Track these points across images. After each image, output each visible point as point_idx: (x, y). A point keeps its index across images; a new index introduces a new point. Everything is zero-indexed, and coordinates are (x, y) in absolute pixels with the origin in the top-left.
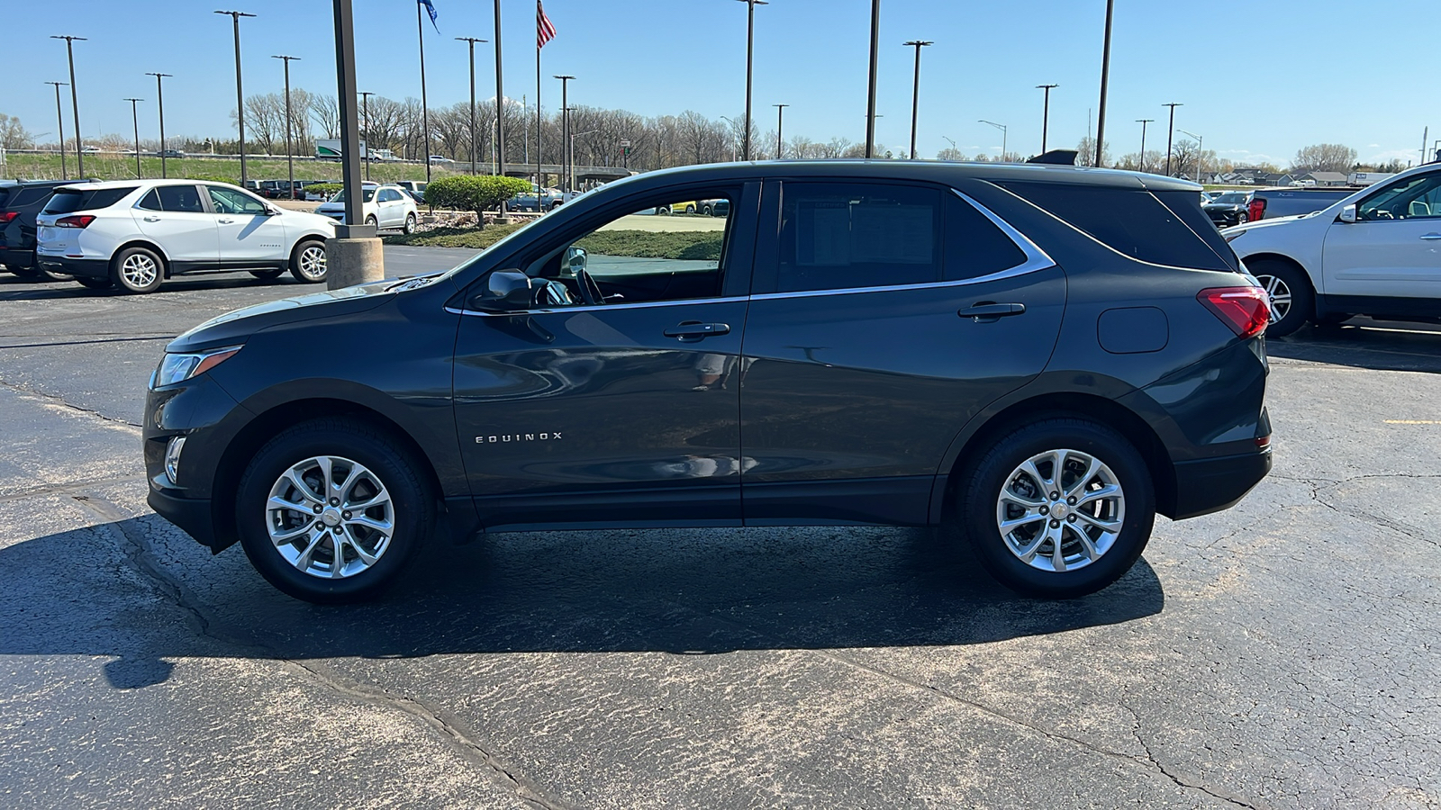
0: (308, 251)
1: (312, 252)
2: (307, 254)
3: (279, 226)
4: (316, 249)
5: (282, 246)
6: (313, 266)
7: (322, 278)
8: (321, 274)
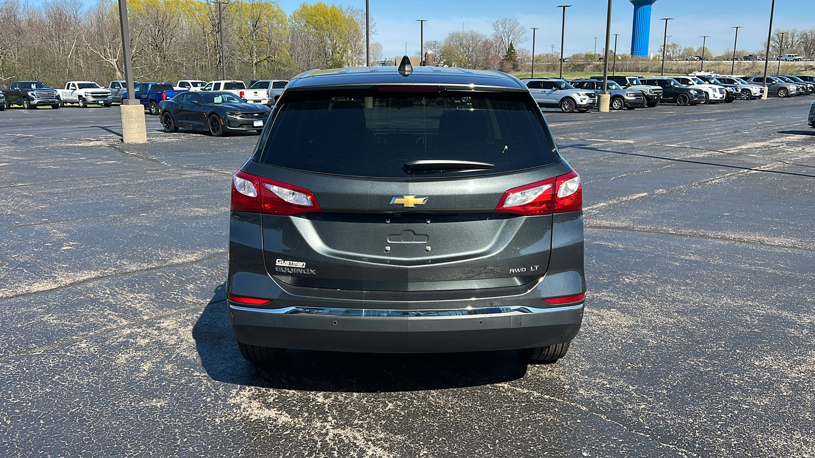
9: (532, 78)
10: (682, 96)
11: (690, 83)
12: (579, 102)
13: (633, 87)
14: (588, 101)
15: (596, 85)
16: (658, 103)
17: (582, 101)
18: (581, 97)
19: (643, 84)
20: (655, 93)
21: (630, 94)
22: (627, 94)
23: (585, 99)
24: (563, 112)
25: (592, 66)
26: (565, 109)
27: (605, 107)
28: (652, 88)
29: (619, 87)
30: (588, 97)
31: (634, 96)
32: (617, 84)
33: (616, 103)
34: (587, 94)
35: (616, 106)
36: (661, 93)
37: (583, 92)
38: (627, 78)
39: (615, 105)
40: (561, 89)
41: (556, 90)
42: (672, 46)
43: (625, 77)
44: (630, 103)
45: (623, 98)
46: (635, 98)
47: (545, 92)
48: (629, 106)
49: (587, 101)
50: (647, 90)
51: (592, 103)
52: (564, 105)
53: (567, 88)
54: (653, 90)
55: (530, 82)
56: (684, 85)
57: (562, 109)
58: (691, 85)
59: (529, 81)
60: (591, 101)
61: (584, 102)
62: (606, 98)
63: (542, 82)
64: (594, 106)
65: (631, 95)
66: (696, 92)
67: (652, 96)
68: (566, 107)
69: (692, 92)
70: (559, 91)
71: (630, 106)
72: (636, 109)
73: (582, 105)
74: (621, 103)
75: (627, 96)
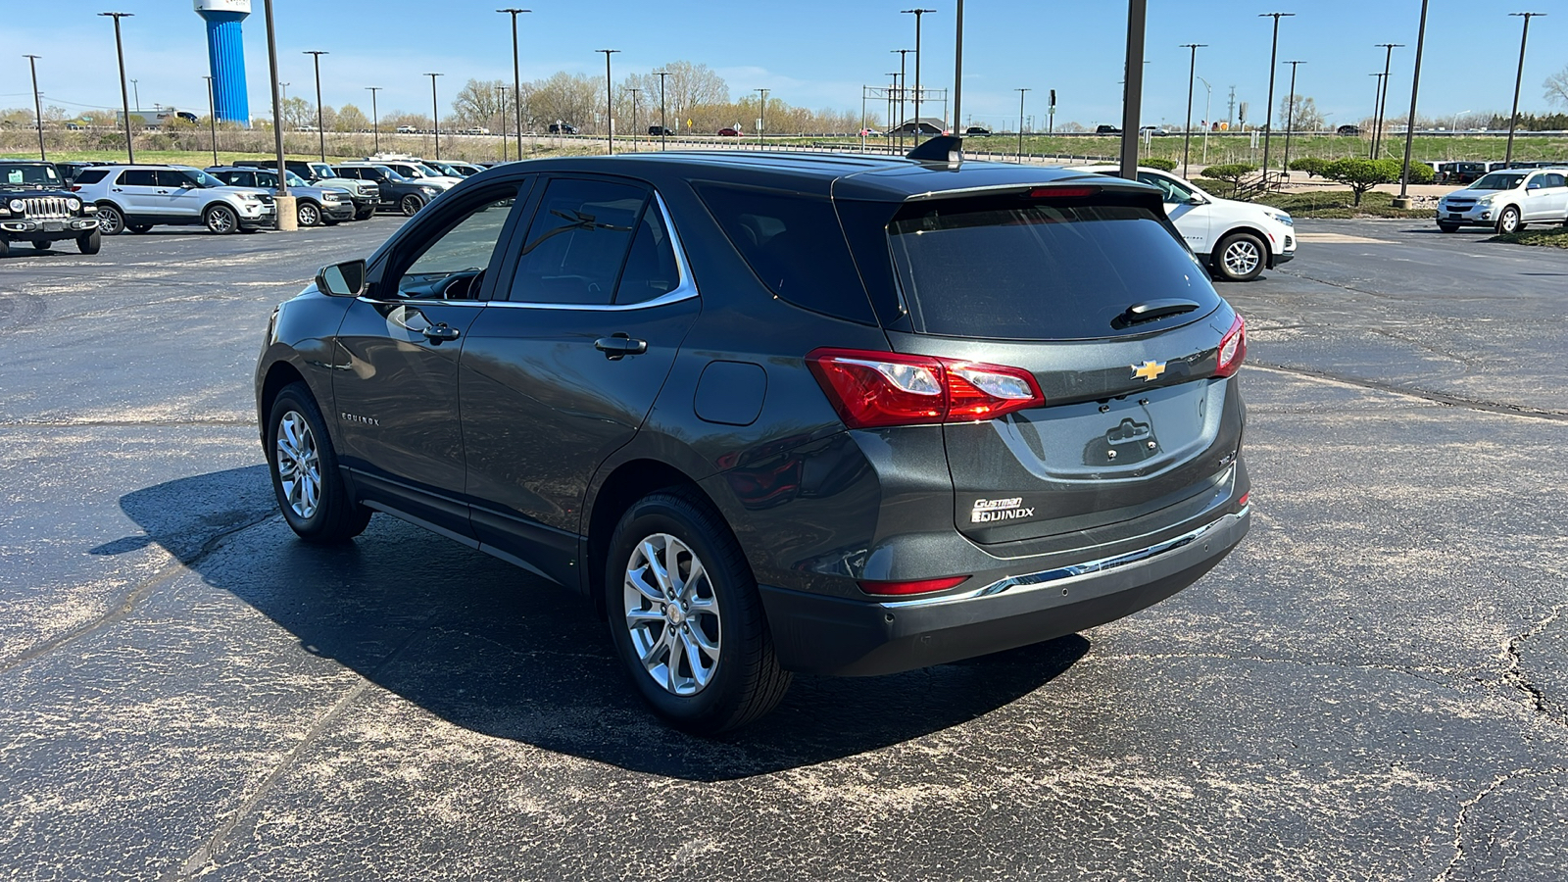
0: (1235, 245)
1: (1241, 246)
2: (1233, 249)
3: (1205, 217)
4: (1245, 244)
5: (1205, 238)
6: (1238, 263)
7: (1248, 276)
8: (1248, 271)
9: (132, 164)
10: (411, 198)
11: (414, 174)
12: (244, 213)
13: (323, 182)
14: (261, 210)
15: (256, 179)
16: (374, 212)
17: (249, 210)
18: (245, 202)
19: (338, 177)
20: (368, 193)
21: (329, 194)
22: (324, 195)
23: (255, 206)
24: (213, 233)
25: (141, 138)
26: (216, 226)
27: (289, 221)
28: (362, 184)
29: (301, 182)
30: (260, 202)
31: (339, 199)
32: (297, 177)
33: (304, 214)
34: (258, 197)
35: (306, 218)
36: (376, 193)
37: (249, 192)
38: (308, 164)
39: (303, 217)
40: (200, 186)
41: (189, 189)
42: (294, 104)
43: (306, 163)
44: (332, 213)
45: (318, 204)
46: (339, 203)
47: (165, 192)
48: (331, 217)
49: (259, 210)
50: (352, 187)
51: (270, 214)
52: (213, 218)
53: (209, 184)
54: (364, 187)
55: (127, 171)
56: (407, 179)
57: (210, 228)
58: (417, 178)
59: (124, 169)
60: (268, 211)
61: (255, 213)
62: (290, 201)
63: (154, 171)
64: (270, 221)
65: (332, 197)
66: (434, 191)
67: (364, 200)
68: (218, 222)
69: (426, 190)
70: (198, 190)
71: (329, 219)
72: (341, 224)
73: (249, 218)
74: (315, 213)
75: (325, 199)
